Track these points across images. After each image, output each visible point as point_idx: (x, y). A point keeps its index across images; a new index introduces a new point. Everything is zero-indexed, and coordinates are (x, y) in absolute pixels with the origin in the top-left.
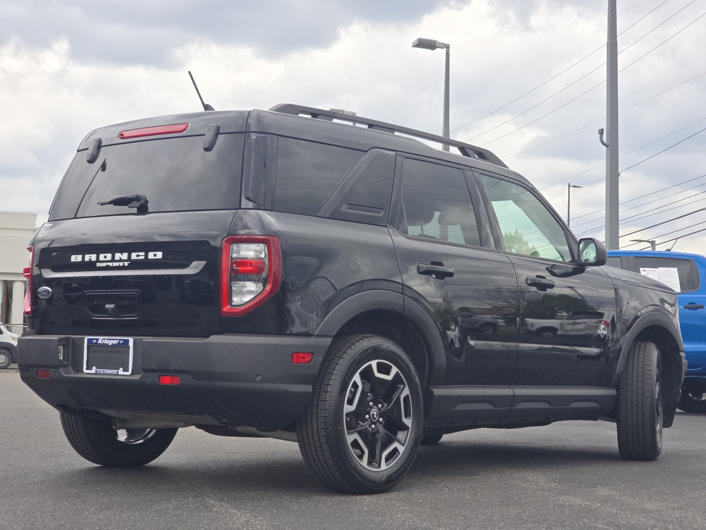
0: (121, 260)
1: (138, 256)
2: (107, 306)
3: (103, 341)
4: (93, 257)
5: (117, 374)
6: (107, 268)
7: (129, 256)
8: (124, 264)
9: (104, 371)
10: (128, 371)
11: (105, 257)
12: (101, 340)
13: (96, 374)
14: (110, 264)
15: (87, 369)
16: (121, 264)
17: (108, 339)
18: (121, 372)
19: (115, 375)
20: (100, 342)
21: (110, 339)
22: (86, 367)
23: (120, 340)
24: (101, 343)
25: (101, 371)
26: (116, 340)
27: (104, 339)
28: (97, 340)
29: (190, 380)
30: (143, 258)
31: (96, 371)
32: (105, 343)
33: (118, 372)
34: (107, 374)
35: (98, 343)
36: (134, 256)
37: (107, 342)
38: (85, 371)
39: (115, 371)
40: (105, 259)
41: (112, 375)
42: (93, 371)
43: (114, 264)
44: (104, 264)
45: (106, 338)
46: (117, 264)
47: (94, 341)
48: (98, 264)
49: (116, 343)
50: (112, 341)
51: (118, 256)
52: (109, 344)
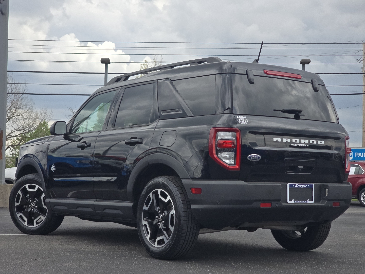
0: (305, 143)
1: (313, 142)
2: (299, 167)
3: (298, 185)
4: (289, 140)
5: (307, 203)
6: (298, 147)
7: (309, 142)
8: (307, 146)
9: (299, 201)
11: (296, 141)
12: (297, 185)
13: (295, 203)
14: (299, 145)
19: (305, 203)
20: (296, 186)
21: (302, 185)
22: (289, 200)
23: (308, 185)
25: (297, 201)
26: (306, 185)
27: (299, 185)
28: (295, 185)
30: (315, 143)
31: (295, 202)
33: (307, 202)
34: (301, 203)
35: (295, 186)
36: (311, 142)
37: (300, 186)
38: (288, 202)
39: (305, 201)
40: (296, 142)
41: (304, 203)
42: (293, 201)
43: (302, 145)
44: (296, 145)
45: (300, 184)
46: (303, 145)
47: (293, 185)
48: (292, 144)
49: (306, 187)
50: (303, 185)
51: (303, 141)
52: (302, 187)
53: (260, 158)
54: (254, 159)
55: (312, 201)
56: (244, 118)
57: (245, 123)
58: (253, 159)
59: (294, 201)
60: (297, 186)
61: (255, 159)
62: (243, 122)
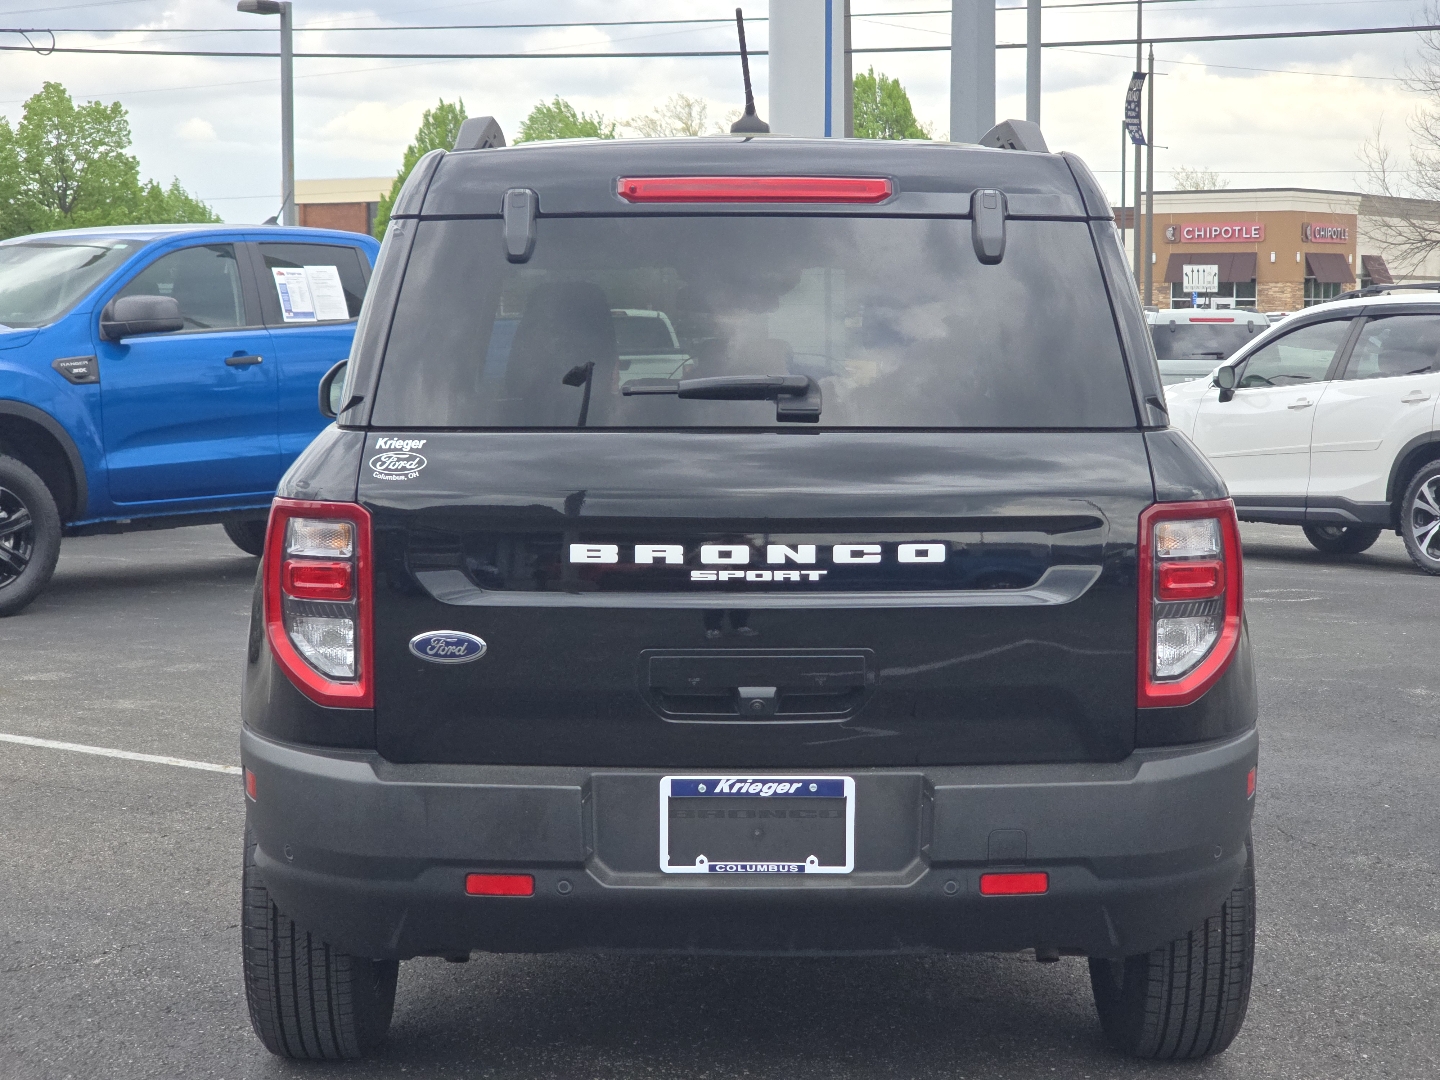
0: (790, 565)
1: (857, 554)
2: (746, 691)
3: (738, 786)
4: (674, 554)
5: (802, 874)
6: (737, 586)
7: (824, 555)
8: (805, 576)
9: (744, 867)
10: (844, 864)
11: (725, 554)
12: (730, 783)
13: (712, 875)
14: (751, 576)
15: (671, 863)
16: (795, 576)
17: (755, 781)
18: (812, 866)
19: (789, 875)
20: (723, 787)
21: (764, 782)
22: (668, 858)
23: (806, 783)
24: (726, 790)
25: (734, 866)
26: (791, 782)
27: (742, 781)
28: (712, 783)
29: (1079, 880)
30: (877, 559)
31: (712, 868)
32: (743, 791)
33: (802, 868)
34: (758, 875)
35: (717, 791)
36: (842, 554)
37: (750, 789)
38: (665, 866)
39: (791, 867)
40: (726, 561)
41: (778, 875)
42: (702, 866)
43: (767, 576)
44: (724, 576)
45: (750, 778)
46: (779, 576)
47: (701, 786)
48: (696, 575)
49: (792, 791)
50: (774, 785)
51: (776, 553)
52: (762, 794)
53: (485, 649)
54: (445, 656)
55: (843, 864)
56: (412, 450)
57: (403, 478)
58: (436, 655)
59: (707, 864)
60: (731, 786)
61: (453, 655)
62: (396, 470)
